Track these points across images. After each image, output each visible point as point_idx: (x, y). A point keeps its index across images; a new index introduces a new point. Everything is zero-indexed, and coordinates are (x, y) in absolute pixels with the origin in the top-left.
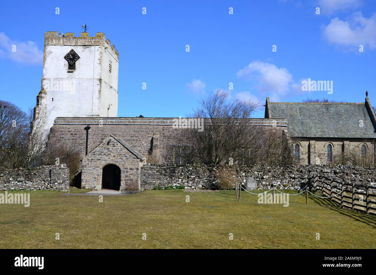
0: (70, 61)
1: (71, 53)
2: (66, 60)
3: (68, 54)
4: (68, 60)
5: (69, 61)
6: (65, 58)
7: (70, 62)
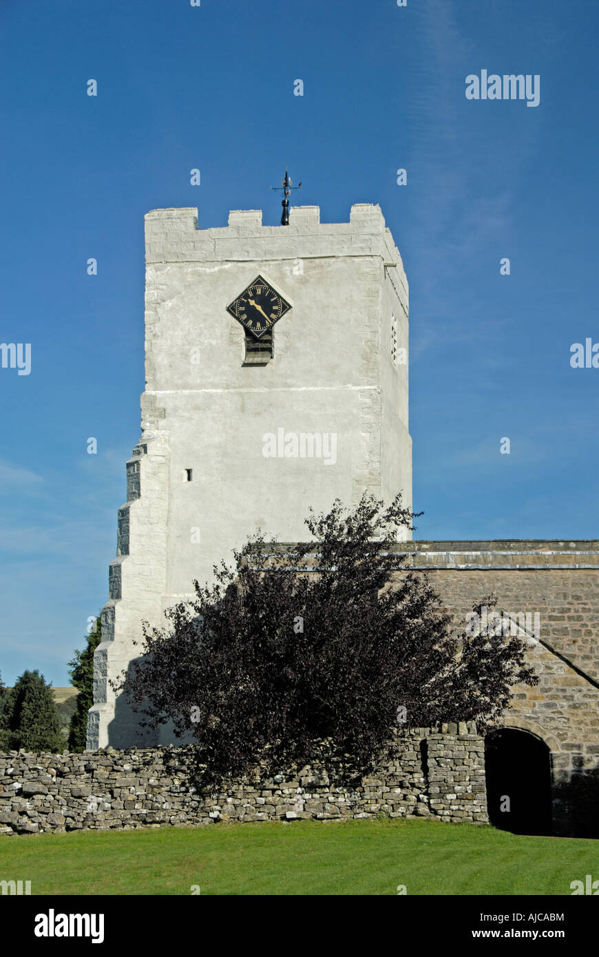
0: (250, 322)
1: (254, 291)
2: (237, 318)
3: (245, 295)
4: (245, 317)
5: (246, 321)
6: (231, 309)
7: (254, 325)
